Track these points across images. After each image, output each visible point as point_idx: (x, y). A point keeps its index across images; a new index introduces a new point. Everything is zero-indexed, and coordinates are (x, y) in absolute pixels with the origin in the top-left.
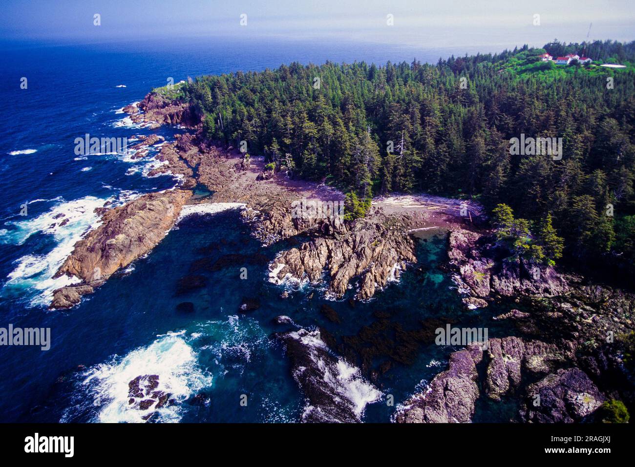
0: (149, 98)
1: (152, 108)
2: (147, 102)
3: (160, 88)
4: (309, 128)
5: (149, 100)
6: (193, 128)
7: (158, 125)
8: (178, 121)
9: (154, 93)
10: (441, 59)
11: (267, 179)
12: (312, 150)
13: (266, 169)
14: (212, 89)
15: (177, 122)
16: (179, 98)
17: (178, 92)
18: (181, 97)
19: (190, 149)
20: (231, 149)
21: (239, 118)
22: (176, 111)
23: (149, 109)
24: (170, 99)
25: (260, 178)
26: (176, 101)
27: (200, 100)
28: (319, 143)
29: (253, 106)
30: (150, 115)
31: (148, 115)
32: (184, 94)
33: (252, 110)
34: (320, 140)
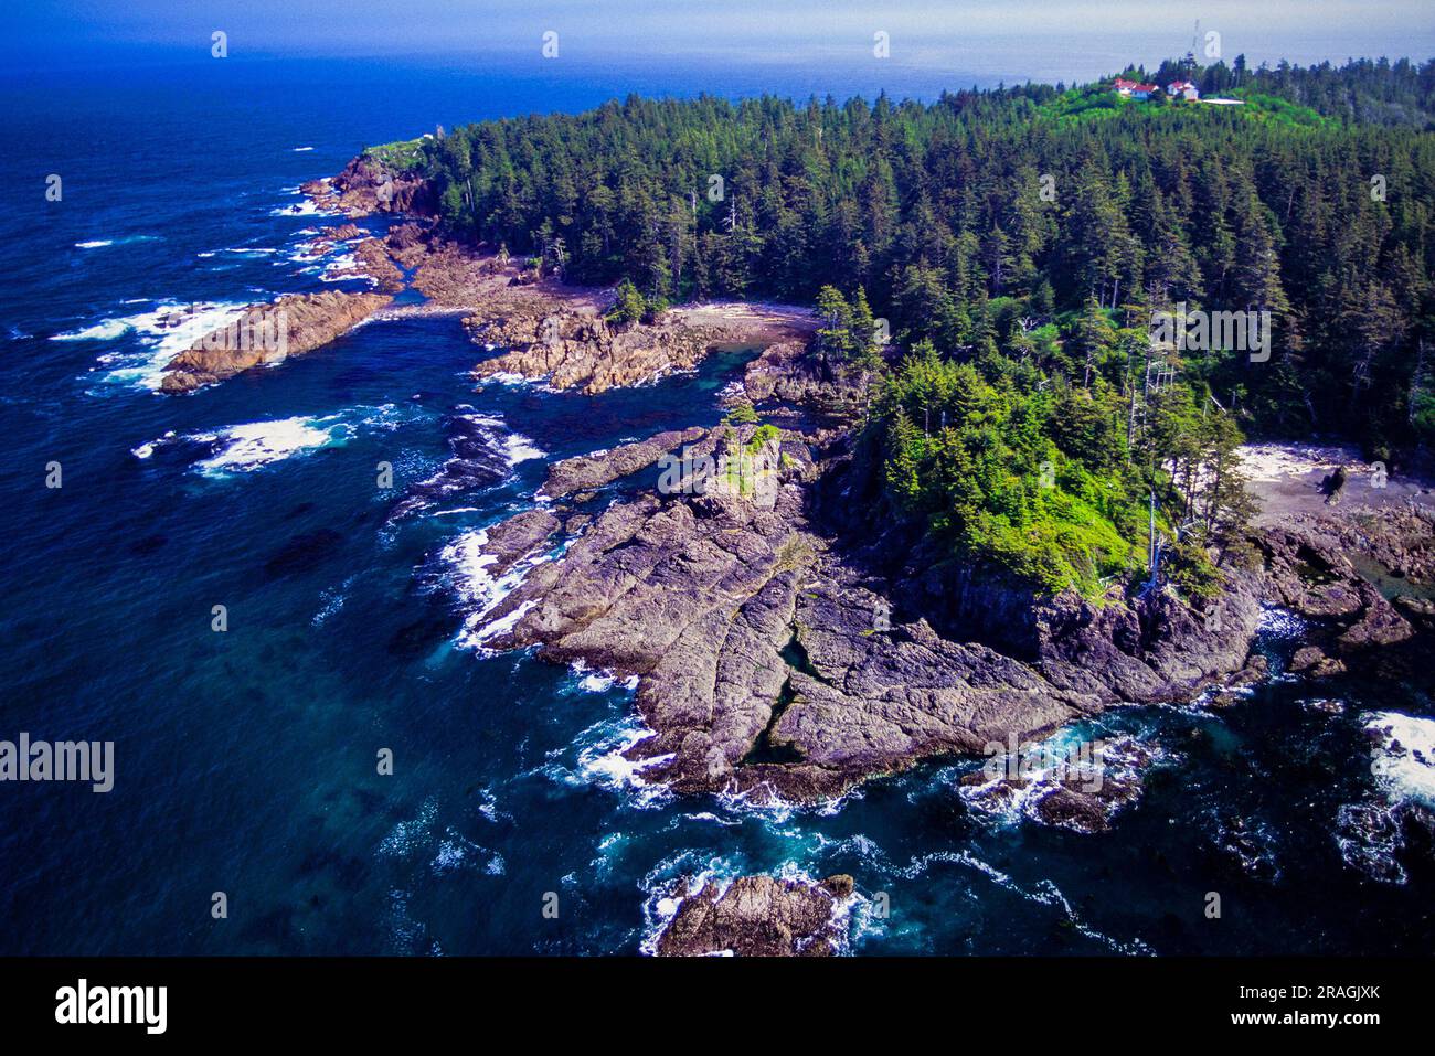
0: (355, 167)
1: (360, 184)
2: (350, 174)
3: (379, 147)
4: (602, 196)
5: (355, 170)
6: (429, 220)
7: (364, 213)
8: (405, 207)
9: (367, 156)
10: (945, 92)
11: (524, 283)
12: (598, 231)
13: (525, 268)
14: (475, 145)
15: (401, 210)
16: (414, 166)
17: (414, 154)
18: (419, 166)
19: (411, 246)
20: (484, 246)
21: (500, 189)
22: (401, 188)
23: (352, 189)
24: (397, 169)
25: (515, 282)
26: (408, 174)
27: (448, 164)
28: (612, 220)
29: (528, 169)
30: (352, 197)
31: (348, 197)
32: (425, 159)
33: (525, 174)
34: (613, 215)
